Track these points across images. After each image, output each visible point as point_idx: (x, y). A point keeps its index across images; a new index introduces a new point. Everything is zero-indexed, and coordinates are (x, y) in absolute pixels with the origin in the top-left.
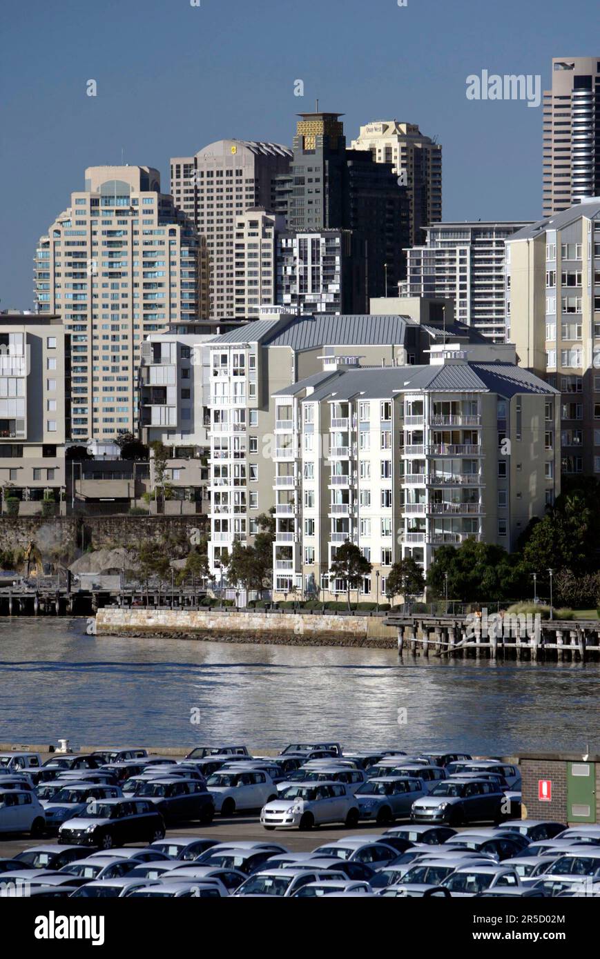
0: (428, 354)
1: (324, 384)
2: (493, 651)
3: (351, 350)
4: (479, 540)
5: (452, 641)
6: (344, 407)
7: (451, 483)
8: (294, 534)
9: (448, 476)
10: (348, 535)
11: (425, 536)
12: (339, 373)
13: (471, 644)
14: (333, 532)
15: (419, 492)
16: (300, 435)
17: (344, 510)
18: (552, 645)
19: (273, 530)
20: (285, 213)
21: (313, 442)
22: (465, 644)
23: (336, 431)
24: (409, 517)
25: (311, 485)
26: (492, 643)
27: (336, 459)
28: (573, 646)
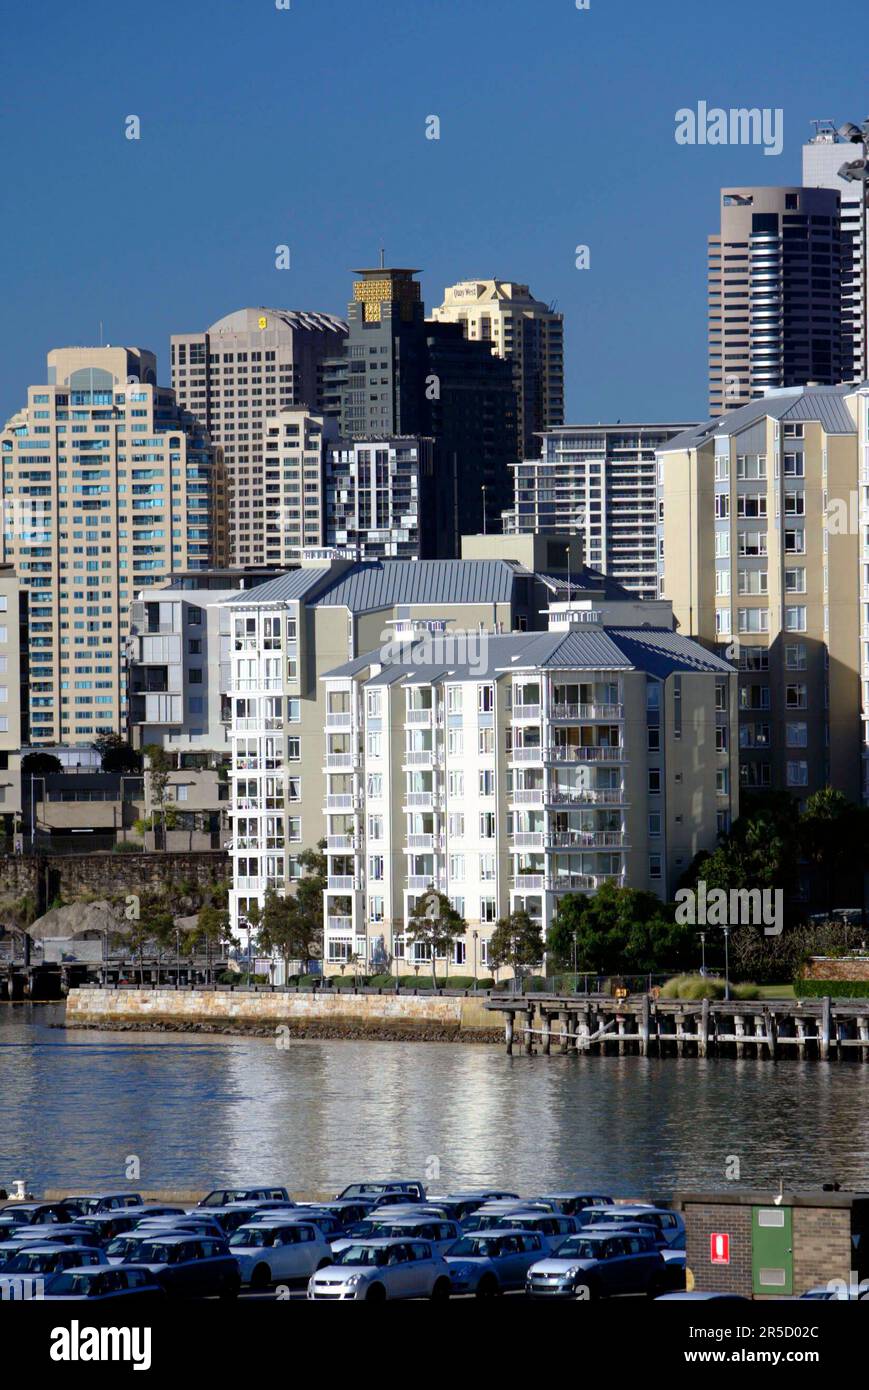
0: (546, 617)
3: (435, 611)
4: (621, 884)
5: (583, 1032)
6: (425, 694)
7: (581, 802)
8: (354, 879)
9: (576, 792)
11: (544, 879)
13: (612, 1036)
14: (410, 875)
15: (533, 815)
16: (361, 735)
17: (426, 843)
18: (729, 1037)
19: (323, 872)
20: (338, 413)
21: (380, 744)
22: (604, 1035)
23: (413, 728)
24: (522, 851)
25: (379, 806)
26: (642, 1033)
27: (414, 769)
28: (759, 1038)
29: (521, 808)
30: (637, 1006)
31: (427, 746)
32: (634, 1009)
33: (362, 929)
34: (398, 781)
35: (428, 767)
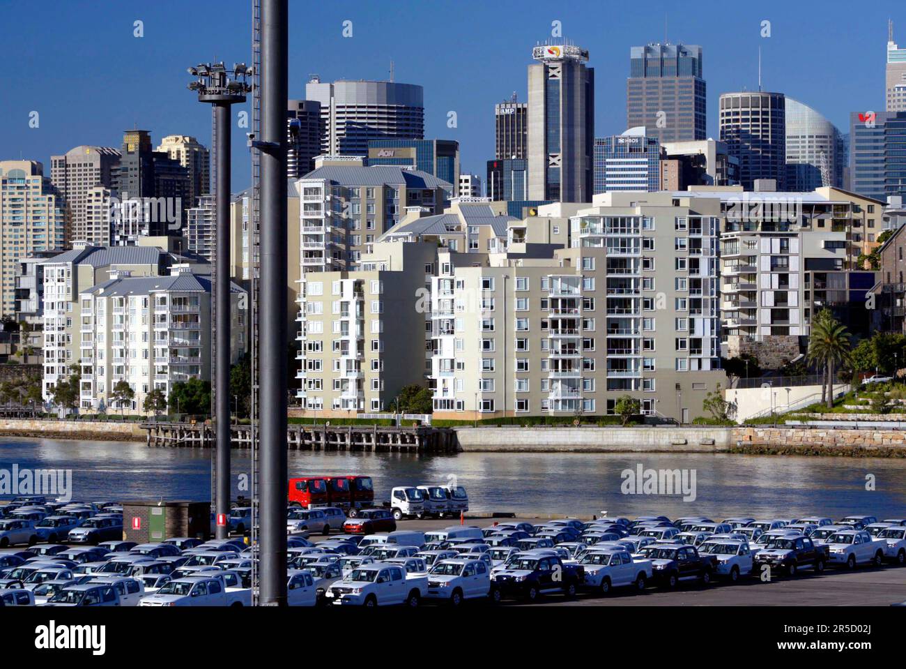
0: (170, 270)
1: (110, 287)
2: (202, 443)
3: (126, 267)
4: (199, 378)
5: (178, 438)
6: (121, 300)
7: (183, 345)
8: (92, 375)
9: (181, 341)
10: (123, 376)
11: (167, 376)
12: (119, 280)
13: (189, 439)
14: (115, 373)
15: (164, 350)
16: (95, 317)
17: (121, 361)
18: (236, 440)
19: (80, 373)
20: (117, 188)
21: (103, 321)
22: (186, 439)
23: (116, 314)
24: (159, 365)
25: (102, 346)
26: (201, 438)
27: (116, 331)
28: (248, 440)
29: (159, 347)
30: (200, 427)
31: (122, 322)
32: (198, 428)
33: (95, 396)
34: (110, 335)
35: (122, 330)
